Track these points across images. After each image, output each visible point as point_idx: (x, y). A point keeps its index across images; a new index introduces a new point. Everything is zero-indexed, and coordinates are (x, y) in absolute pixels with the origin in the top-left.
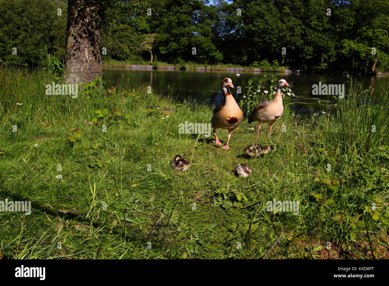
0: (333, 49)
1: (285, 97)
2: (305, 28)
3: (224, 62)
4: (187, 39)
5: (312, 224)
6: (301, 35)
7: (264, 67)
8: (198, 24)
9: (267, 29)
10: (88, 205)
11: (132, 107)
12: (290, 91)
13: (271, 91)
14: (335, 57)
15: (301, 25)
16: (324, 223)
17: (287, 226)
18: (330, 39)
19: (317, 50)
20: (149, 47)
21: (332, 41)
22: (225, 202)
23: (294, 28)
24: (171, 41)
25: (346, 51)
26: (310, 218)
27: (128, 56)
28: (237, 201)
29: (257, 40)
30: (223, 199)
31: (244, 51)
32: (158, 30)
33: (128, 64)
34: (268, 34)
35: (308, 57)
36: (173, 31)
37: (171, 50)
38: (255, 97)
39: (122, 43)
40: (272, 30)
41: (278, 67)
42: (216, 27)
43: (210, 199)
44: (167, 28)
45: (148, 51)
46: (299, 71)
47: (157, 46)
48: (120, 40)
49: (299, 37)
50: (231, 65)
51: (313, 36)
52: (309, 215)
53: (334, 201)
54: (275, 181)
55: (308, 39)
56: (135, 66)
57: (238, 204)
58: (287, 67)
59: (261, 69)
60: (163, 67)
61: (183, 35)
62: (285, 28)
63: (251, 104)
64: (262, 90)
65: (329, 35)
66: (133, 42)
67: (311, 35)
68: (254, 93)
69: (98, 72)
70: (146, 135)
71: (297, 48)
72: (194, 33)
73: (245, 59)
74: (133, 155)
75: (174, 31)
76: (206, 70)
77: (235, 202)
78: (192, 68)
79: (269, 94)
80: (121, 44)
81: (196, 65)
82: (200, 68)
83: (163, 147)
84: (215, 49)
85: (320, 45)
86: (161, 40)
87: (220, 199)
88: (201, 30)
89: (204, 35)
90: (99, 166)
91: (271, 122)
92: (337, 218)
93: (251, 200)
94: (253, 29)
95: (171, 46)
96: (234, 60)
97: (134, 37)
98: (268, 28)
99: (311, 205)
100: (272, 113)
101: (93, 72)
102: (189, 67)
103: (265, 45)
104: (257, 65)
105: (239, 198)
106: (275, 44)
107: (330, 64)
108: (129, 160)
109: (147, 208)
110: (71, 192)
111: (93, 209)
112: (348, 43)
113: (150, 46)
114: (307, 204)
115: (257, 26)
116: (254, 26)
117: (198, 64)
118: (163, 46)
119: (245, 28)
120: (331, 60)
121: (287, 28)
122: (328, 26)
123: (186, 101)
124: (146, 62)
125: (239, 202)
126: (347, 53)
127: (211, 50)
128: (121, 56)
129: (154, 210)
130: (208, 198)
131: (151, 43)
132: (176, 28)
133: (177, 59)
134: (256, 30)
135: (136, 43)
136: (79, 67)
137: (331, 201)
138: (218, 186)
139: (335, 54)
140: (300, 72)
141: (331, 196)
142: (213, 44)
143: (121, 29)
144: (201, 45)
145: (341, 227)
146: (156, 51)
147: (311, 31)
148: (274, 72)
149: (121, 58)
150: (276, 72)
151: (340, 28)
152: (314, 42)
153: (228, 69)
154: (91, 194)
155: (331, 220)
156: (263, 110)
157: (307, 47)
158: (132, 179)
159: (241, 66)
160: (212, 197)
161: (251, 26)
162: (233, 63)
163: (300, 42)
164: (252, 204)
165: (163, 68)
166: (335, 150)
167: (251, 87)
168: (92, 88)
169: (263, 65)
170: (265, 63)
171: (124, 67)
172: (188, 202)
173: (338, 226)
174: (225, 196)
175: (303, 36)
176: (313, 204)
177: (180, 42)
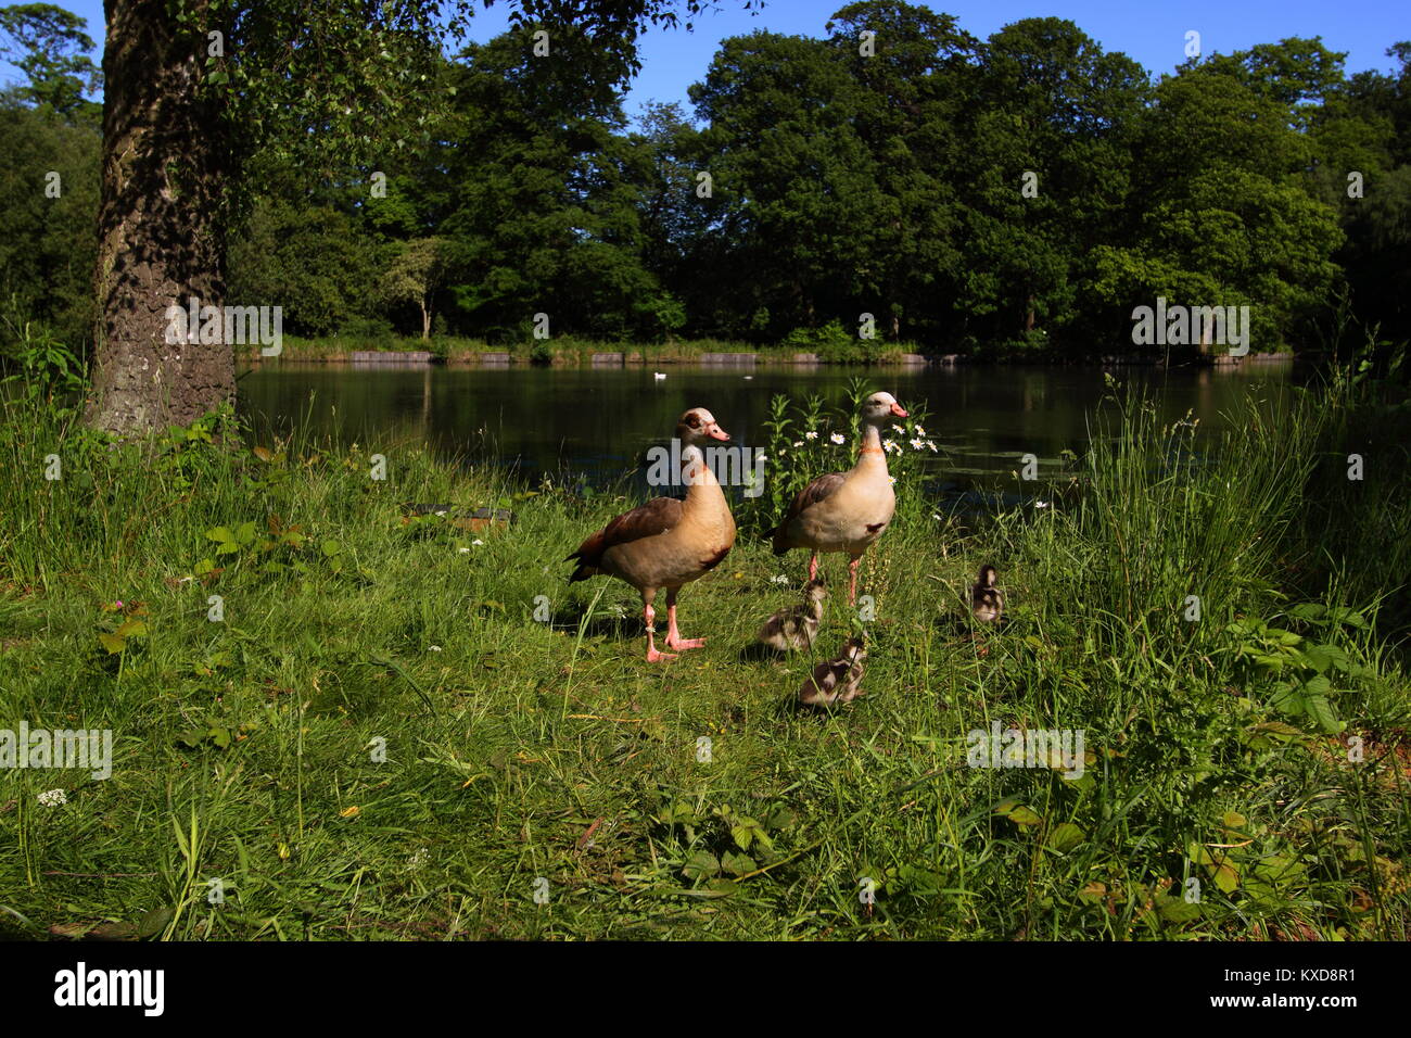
0: (1063, 281)
1: (904, 454)
2: (964, 208)
3: (688, 333)
4: (553, 257)
5: (1007, 920)
6: (951, 234)
7: (829, 347)
8: (590, 202)
9: (837, 214)
10: (169, 900)
11: (348, 508)
12: (921, 432)
13: (854, 436)
14: (1074, 306)
15: (950, 201)
16: (1049, 914)
17: (916, 933)
18: (1052, 247)
19: (1009, 285)
20: (415, 287)
21: (1059, 253)
22: (690, 854)
23: (928, 209)
24: (492, 262)
25: (1108, 285)
26: (999, 898)
27: (338, 321)
28: (736, 851)
29: (802, 251)
30: (685, 844)
31: (757, 294)
32: (446, 223)
33: (339, 349)
34: (839, 233)
35: (984, 309)
36: (501, 225)
37: (496, 295)
38: (798, 458)
39: (314, 273)
40: (853, 217)
41: (881, 344)
42: (655, 209)
43: (635, 846)
44: (478, 218)
45: (410, 300)
46: (952, 358)
47: (444, 282)
48: (307, 263)
49: (945, 242)
50: (713, 343)
51: (994, 237)
52: (994, 886)
53: (1079, 831)
54: (872, 765)
55: (977, 247)
56: (365, 356)
57: (738, 859)
58: (910, 347)
59: (818, 356)
60: (468, 355)
61: (537, 241)
62: (897, 212)
63: (785, 482)
64: (824, 434)
65: (1047, 230)
66: (356, 269)
67: (988, 233)
68: (796, 445)
69: (219, 386)
70: (395, 614)
71: (942, 277)
72: (578, 231)
73: (762, 322)
74: (350, 696)
75: (504, 229)
76: (623, 362)
77: (727, 854)
78: (572, 359)
79: (848, 443)
80: (313, 278)
81: (590, 347)
82: (603, 358)
83: (463, 657)
84: (654, 286)
85: (1020, 267)
86: (457, 260)
87: (673, 844)
88: (600, 224)
89: (614, 238)
90: (218, 742)
91: (856, 548)
92: (1092, 893)
93: (784, 842)
94: (788, 214)
95: (496, 282)
96: (724, 325)
97: (360, 251)
98: (840, 210)
99: (1000, 850)
100: (857, 515)
101: (199, 383)
102: (563, 356)
103: (830, 272)
104: (806, 340)
105: (741, 839)
106: (865, 268)
107: (1058, 333)
108: (334, 714)
109: (400, 898)
110: (102, 852)
111: (184, 917)
112: (1112, 260)
113: (420, 281)
114: (987, 847)
115: (801, 204)
116: (790, 205)
117: (595, 342)
118: (466, 281)
119: (758, 214)
120: (1060, 319)
121: (905, 210)
122: (1044, 200)
123: (548, 482)
124: (407, 339)
125: (741, 855)
126: (1113, 291)
127: (642, 290)
128: (312, 319)
129: (424, 901)
130: (628, 844)
131: (421, 271)
132: (513, 218)
133: (517, 328)
134: (797, 221)
135: (366, 274)
136: (145, 367)
137: (1069, 831)
138: (663, 797)
139: (1072, 298)
140: (957, 362)
141: (1071, 810)
142: (644, 269)
143: (310, 224)
144: (603, 275)
145: (1108, 925)
146: (440, 298)
147: (987, 221)
148: (867, 363)
149: (312, 329)
150: (875, 363)
151: (1085, 210)
152: (998, 258)
153: (705, 357)
154: (181, 858)
155: (1070, 900)
157: (977, 273)
158: (343, 789)
159: (750, 346)
160: (643, 840)
161: (780, 206)
162: (721, 337)
163: (951, 258)
164: (791, 857)
165: (468, 362)
166: (1080, 640)
167: (784, 423)
168: (194, 445)
169: (826, 340)
170: (833, 334)
171: (324, 361)
172: (553, 865)
173: (1097, 924)
174: (690, 832)
175: (961, 236)
176: (1008, 843)
177: (528, 265)
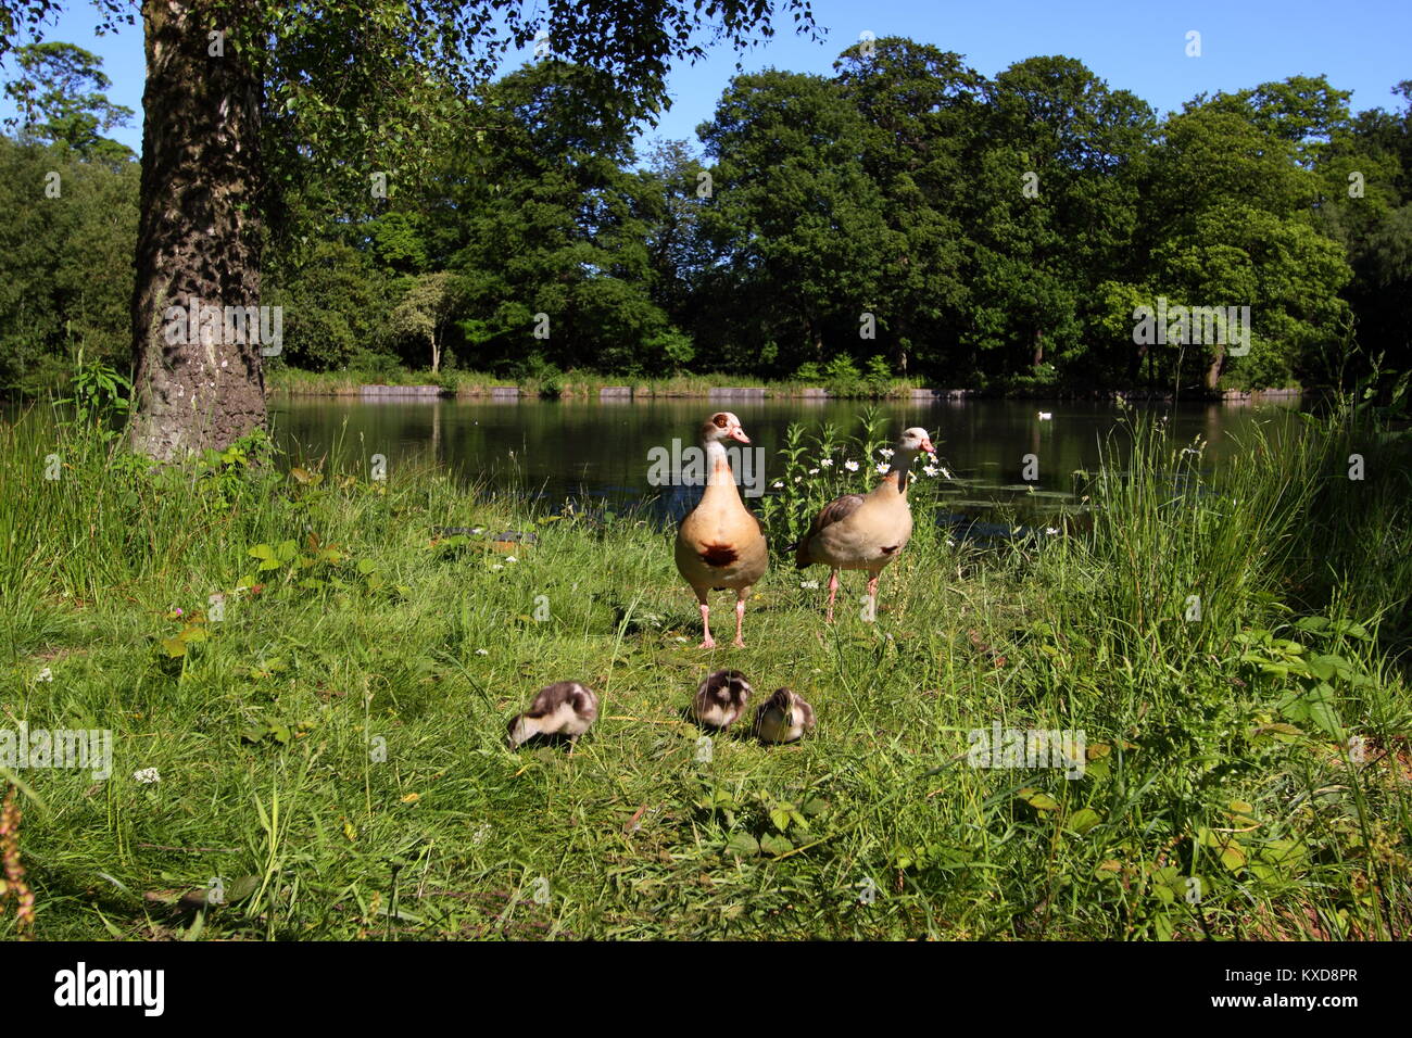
0: (1070, 317)
1: (918, 481)
2: (972, 244)
3: (697, 367)
4: (562, 291)
5: (1029, 894)
6: (959, 270)
7: (838, 382)
8: (600, 238)
9: (844, 250)
10: (254, 871)
11: (378, 531)
12: (934, 460)
13: (868, 463)
14: (1081, 341)
15: (957, 236)
16: (1068, 890)
17: (944, 906)
18: (1060, 282)
19: (1018, 319)
20: (426, 322)
21: (1066, 289)
22: (730, 836)
23: (935, 245)
24: (502, 297)
25: (1116, 320)
26: (1021, 874)
27: (347, 355)
28: (774, 832)
29: (810, 286)
30: (726, 828)
31: (765, 329)
32: (455, 258)
33: (349, 383)
34: (847, 269)
35: (991, 344)
36: (511, 260)
37: (505, 329)
38: (814, 485)
39: (325, 307)
40: (860, 252)
41: (889, 379)
42: (664, 245)
43: (679, 830)
44: (488, 253)
45: (420, 334)
46: (958, 393)
47: (454, 317)
48: (318, 297)
49: (953, 277)
50: (721, 378)
51: (1001, 272)
52: (1017, 865)
53: (1095, 816)
54: (899, 761)
55: (984, 283)
56: (375, 389)
57: (776, 841)
58: (918, 381)
59: (826, 390)
60: (477, 389)
61: (546, 276)
62: (905, 247)
63: (801, 508)
64: (839, 460)
65: (1054, 265)
66: (367, 304)
67: (996, 270)
68: (812, 472)
69: (251, 412)
70: (437, 627)
71: (949, 312)
72: (588, 267)
73: (771, 356)
74: (398, 698)
75: (513, 264)
76: (632, 396)
77: (766, 836)
78: (581, 393)
79: (862, 471)
80: (323, 312)
81: (599, 381)
82: (612, 393)
83: (502, 666)
84: (663, 321)
85: (1028, 302)
86: (467, 295)
87: (714, 828)
88: (609, 259)
89: (623, 273)
90: (279, 738)
91: (874, 567)
92: (1109, 868)
93: (820, 828)
94: (795, 249)
95: (505, 316)
96: (732, 360)
97: (370, 287)
98: (847, 245)
99: (1021, 832)
100: (872, 537)
101: (233, 410)
102: (572, 390)
103: (838, 306)
104: (815, 375)
105: (780, 822)
106: (873, 303)
107: (1066, 368)
108: (386, 715)
109: (462, 873)
110: (184, 829)
111: (272, 884)
112: (1120, 295)
113: (430, 316)
114: (1009, 828)
115: (809, 240)
116: (798, 240)
117: (604, 376)
118: (475, 316)
119: (766, 249)
120: (1068, 354)
121: (912, 247)
122: (1050, 236)
123: (570, 507)
124: (416, 373)
125: (779, 836)
126: (1121, 326)
127: (651, 326)
128: (323, 353)
129: (485, 877)
130: (672, 828)
131: (431, 306)
132: (522, 253)
133: (526, 362)
134: (805, 256)
135: (376, 308)
136: (181, 394)
137: (1087, 815)
138: (703, 786)
139: (1080, 333)
140: (966, 397)
141: (1086, 801)
142: (654, 304)
143: (321, 259)
144: (612, 310)
145: (1123, 897)
146: (449, 333)
147: (995, 256)
148: (875, 398)
149: (322, 363)
150: (883, 398)
151: (1093, 245)
152: (1005, 293)
153: (713, 391)
154: (262, 833)
155: (1087, 878)
156: (840, 524)
157: (984, 308)
158: (402, 779)
159: (758, 381)
160: (686, 824)
161: (788, 241)
162: (729, 372)
163: (958, 293)
164: (824, 839)
165: (477, 396)
166: (1093, 652)
167: (799, 451)
168: (230, 468)
169: (834, 375)
170: (841, 368)
171: (334, 395)
172: (602, 847)
173: (1113, 900)
174: (731, 816)
175: (968, 272)
176: (1028, 828)
177: (538, 300)
